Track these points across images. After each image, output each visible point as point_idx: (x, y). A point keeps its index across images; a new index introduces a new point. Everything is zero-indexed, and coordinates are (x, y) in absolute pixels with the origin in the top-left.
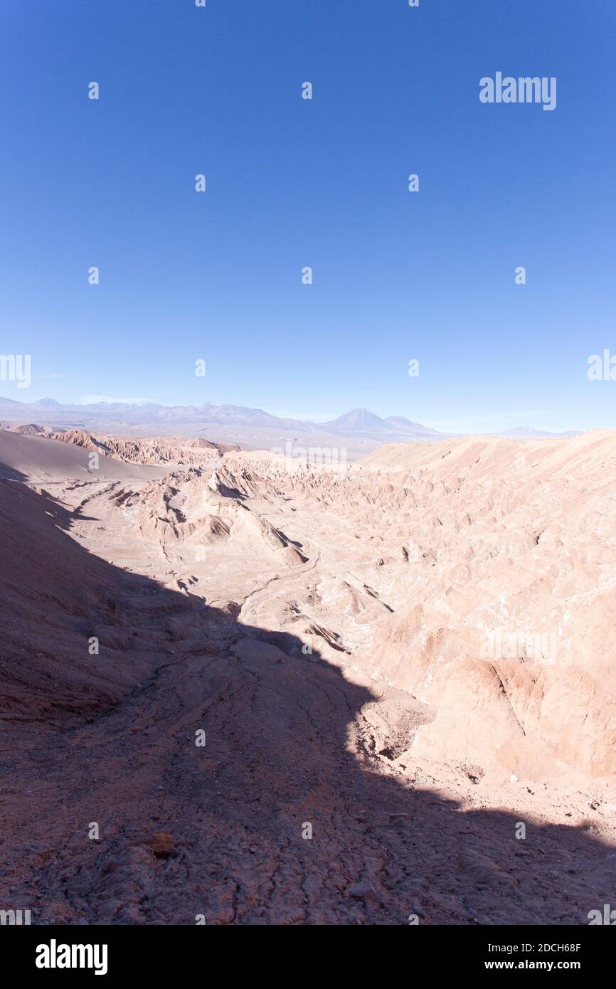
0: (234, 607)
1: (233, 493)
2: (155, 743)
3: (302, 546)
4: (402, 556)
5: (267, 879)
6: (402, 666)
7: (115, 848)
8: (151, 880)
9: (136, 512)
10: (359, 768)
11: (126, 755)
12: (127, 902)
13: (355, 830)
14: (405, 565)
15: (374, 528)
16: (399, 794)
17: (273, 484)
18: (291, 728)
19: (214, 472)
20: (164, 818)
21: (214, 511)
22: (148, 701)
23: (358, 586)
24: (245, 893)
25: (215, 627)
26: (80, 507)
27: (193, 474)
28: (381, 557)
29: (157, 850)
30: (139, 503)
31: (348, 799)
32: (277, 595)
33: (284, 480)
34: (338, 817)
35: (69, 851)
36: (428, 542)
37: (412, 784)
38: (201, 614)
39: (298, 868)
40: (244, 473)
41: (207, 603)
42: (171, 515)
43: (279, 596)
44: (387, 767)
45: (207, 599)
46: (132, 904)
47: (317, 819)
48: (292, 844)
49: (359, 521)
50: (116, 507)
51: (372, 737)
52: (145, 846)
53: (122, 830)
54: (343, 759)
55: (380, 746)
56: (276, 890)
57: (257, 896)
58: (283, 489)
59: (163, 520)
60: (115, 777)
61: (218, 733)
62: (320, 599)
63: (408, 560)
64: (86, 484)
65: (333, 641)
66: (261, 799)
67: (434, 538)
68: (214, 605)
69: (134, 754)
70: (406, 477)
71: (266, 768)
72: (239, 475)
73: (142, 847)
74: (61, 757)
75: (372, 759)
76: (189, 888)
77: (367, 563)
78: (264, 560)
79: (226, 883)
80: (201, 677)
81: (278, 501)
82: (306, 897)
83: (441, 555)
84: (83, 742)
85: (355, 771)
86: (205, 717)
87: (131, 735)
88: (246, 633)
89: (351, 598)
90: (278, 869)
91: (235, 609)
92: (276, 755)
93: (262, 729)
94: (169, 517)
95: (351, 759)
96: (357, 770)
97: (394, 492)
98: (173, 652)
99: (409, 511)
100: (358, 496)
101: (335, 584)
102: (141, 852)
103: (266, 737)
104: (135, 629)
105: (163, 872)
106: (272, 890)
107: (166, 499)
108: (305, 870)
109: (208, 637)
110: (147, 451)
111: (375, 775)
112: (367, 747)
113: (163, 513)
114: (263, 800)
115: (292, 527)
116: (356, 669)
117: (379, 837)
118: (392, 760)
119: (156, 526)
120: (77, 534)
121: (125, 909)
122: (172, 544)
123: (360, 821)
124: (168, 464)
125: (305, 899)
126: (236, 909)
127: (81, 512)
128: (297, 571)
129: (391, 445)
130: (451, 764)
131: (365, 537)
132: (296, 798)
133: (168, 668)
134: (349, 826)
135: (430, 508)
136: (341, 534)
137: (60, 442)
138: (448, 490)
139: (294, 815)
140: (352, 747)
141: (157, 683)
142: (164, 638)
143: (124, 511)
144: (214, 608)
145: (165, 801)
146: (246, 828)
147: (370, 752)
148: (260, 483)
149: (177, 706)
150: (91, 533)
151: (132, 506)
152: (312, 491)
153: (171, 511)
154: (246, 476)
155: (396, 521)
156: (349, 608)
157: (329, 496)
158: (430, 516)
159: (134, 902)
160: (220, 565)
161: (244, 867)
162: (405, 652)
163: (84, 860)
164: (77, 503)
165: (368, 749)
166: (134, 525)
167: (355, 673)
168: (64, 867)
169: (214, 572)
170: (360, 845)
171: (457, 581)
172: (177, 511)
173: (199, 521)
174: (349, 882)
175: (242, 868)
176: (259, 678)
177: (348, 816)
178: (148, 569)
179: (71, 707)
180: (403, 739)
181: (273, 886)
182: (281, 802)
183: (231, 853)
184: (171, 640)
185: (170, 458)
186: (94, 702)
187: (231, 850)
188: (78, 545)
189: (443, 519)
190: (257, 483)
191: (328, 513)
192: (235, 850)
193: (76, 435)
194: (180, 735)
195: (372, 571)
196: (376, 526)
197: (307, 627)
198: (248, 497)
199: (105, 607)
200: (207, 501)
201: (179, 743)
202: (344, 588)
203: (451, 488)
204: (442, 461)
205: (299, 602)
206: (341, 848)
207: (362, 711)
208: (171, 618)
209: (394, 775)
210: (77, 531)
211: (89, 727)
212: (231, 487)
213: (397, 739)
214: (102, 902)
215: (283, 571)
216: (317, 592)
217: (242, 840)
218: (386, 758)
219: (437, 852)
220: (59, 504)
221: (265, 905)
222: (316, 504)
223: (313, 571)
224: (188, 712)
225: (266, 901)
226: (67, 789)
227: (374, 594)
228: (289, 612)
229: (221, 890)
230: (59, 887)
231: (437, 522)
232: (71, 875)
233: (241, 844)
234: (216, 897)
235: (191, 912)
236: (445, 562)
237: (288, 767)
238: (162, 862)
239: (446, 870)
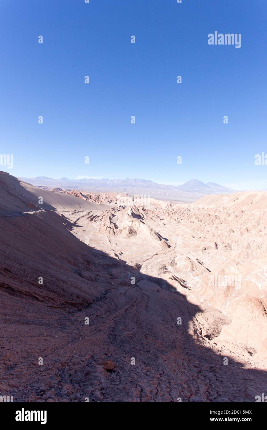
0: (138, 266)
1: (138, 216)
2: (106, 322)
3: (168, 240)
4: (215, 246)
5: (154, 388)
6: (215, 297)
7: (90, 364)
8: (105, 381)
9: (98, 224)
10: (195, 342)
11: (94, 326)
12: (95, 389)
13: (193, 371)
14: (216, 251)
15: (201, 233)
16: (214, 356)
17: (155, 213)
18: (163, 321)
19: (130, 207)
20: (109, 354)
21: (130, 224)
22: (103, 304)
23: (194, 259)
24: (145, 392)
25: (130, 274)
26: (76, 222)
27: (121, 208)
28: (205, 247)
29: (107, 368)
30: (99, 220)
31: (190, 356)
32: (157, 261)
33: (160, 211)
34: (185, 364)
35: (72, 363)
36: (227, 240)
37: (220, 353)
38: (124, 268)
39: (168, 385)
40: (143, 208)
41: (127, 264)
42: (112, 226)
43: (158, 262)
44: (208, 343)
45: (127, 261)
46: (97, 390)
47: (176, 363)
48: (165, 373)
49: (194, 230)
50: (90, 222)
51: (201, 329)
52: (102, 365)
53: (92, 357)
54: (187, 337)
55: (204, 333)
56: (158, 393)
57: (150, 395)
58: (160, 215)
59: (109, 227)
60: (90, 334)
61: (132, 320)
62: (176, 264)
63: (217, 248)
64: (78, 212)
65: (182, 283)
66: (150, 351)
67: (230, 239)
68: (130, 265)
69: (97, 325)
70: (216, 210)
71: (152, 338)
72: (140, 209)
73: (101, 366)
74: (68, 324)
75: (201, 339)
76: (121, 386)
77: (198, 249)
78: (151, 246)
79: (137, 387)
80: (125, 295)
81: (157, 220)
82: (172, 399)
83: (233, 247)
84: (77, 318)
85: (193, 343)
86: (126, 312)
87: (96, 317)
88: (144, 278)
89: (191, 264)
90: (159, 384)
91: (139, 267)
92: (157, 332)
93: (151, 320)
94: (111, 226)
95: (191, 338)
96: (194, 343)
97: (210, 217)
98: (113, 284)
99: (218, 226)
100: (193, 219)
101: (183, 258)
102: (100, 368)
103: (152, 324)
104: (98, 273)
105: (110, 378)
106: (157, 393)
107: (110, 219)
108: (171, 386)
109: (127, 278)
110: (103, 199)
111: (202, 346)
112: (198, 333)
113: (109, 224)
114: (151, 351)
115: (164, 232)
116: (193, 297)
117: (205, 375)
118: (210, 340)
119: (106, 230)
120: (75, 233)
121: (95, 392)
122: (113, 238)
123: (196, 367)
124: (111, 204)
125: (172, 400)
126: (141, 399)
127: (76, 224)
128: (166, 251)
129: (209, 195)
130: (239, 345)
131: (197, 237)
132: (166, 353)
133: (111, 290)
134: (191, 368)
135: (228, 224)
136: (186, 236)
137: (68, 195)
138: (237, 216)
139: (165, 360)
140: (191, 332)
141: (107, 296)
142: (109, 277)
143: (93, 224)
144: (130, 266)
145: (110, 347)
146: (144, 363)
147: (200, 335)
148: (150, 212)
149: (115, 306)
150: (80, 232)
151: (96, 222)
152: (173, 216)
153: (112, 224)
154: (144, 209)
155: (211, 230)
156: (189, 269)
157: (180, 218)
158: (228, 228)
159: (98, 389)
160: (133, 247)
161: (145, 381)
162: (216, 291)
163: (78, 368)
164: (75, 220)
165: (199, 334)
166: (97, 229)
167: (192, 299)
168: (70, 370)
169: (130, 250)
170: (196, 378)
171: (242, 259)
172: (114, 224)
173: (124, 228)
174: (191, 395)
175: (143, 381)
176: (149, 298)
177: (190, 364)
178: (103, 248)
179: (72, 303)
180: (215, 331)
181: (157, 392)
182: (160, 353)
183: (138, 374)
184: (112, 279)
185: (112, 201)
186: (81, 302)
187: (138, 373)
188: (75, 237)
189: (234, 230)
190: (148, 212)
191: (180, 226)
192: (140, 373)
193: (75, 192)
194: (116, 319)
195: (200, 253)
196: (202, 232)
197: (171, 276)
198: (144, 218)
199: (86, 263)
200: (127, 220)
201: (115, 323)
202: (187, 260)
203: (238, 215)
204: (234, 203)
205: (167, 265)
206: (187, 378)
207: (196, 316)
208: (112, 269)
209: (211, 347)
210: (75, 231)
211: (79, 312)
212: (137, 214)
213: (212, 331)
214: (85, 387)
215: (160, 251)
216: (175, 261)
217: (143, 369)
218: (207, 339)
219: (233, 387)
220: (67, 220)
221: (153, 400)
222: (174, 222)
223: (173, 252)
224: (119, 310)
225: (154, 398)
226: (71, 337)
227: (201, 263)
228: (162, 269)
229: (134, 390)
230: (68, 378)
231: (232, 232)
232: (73, 374)
233: (143, 370)
234: (132, 392)
235: (122, 398)
236: (235, 250)
237: (162, 338)
238: (109, 373)
239: (239, 396)
